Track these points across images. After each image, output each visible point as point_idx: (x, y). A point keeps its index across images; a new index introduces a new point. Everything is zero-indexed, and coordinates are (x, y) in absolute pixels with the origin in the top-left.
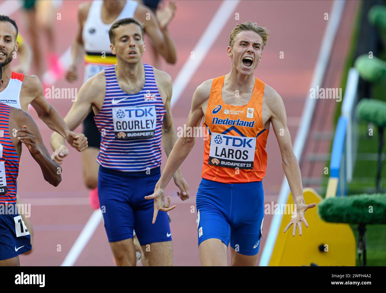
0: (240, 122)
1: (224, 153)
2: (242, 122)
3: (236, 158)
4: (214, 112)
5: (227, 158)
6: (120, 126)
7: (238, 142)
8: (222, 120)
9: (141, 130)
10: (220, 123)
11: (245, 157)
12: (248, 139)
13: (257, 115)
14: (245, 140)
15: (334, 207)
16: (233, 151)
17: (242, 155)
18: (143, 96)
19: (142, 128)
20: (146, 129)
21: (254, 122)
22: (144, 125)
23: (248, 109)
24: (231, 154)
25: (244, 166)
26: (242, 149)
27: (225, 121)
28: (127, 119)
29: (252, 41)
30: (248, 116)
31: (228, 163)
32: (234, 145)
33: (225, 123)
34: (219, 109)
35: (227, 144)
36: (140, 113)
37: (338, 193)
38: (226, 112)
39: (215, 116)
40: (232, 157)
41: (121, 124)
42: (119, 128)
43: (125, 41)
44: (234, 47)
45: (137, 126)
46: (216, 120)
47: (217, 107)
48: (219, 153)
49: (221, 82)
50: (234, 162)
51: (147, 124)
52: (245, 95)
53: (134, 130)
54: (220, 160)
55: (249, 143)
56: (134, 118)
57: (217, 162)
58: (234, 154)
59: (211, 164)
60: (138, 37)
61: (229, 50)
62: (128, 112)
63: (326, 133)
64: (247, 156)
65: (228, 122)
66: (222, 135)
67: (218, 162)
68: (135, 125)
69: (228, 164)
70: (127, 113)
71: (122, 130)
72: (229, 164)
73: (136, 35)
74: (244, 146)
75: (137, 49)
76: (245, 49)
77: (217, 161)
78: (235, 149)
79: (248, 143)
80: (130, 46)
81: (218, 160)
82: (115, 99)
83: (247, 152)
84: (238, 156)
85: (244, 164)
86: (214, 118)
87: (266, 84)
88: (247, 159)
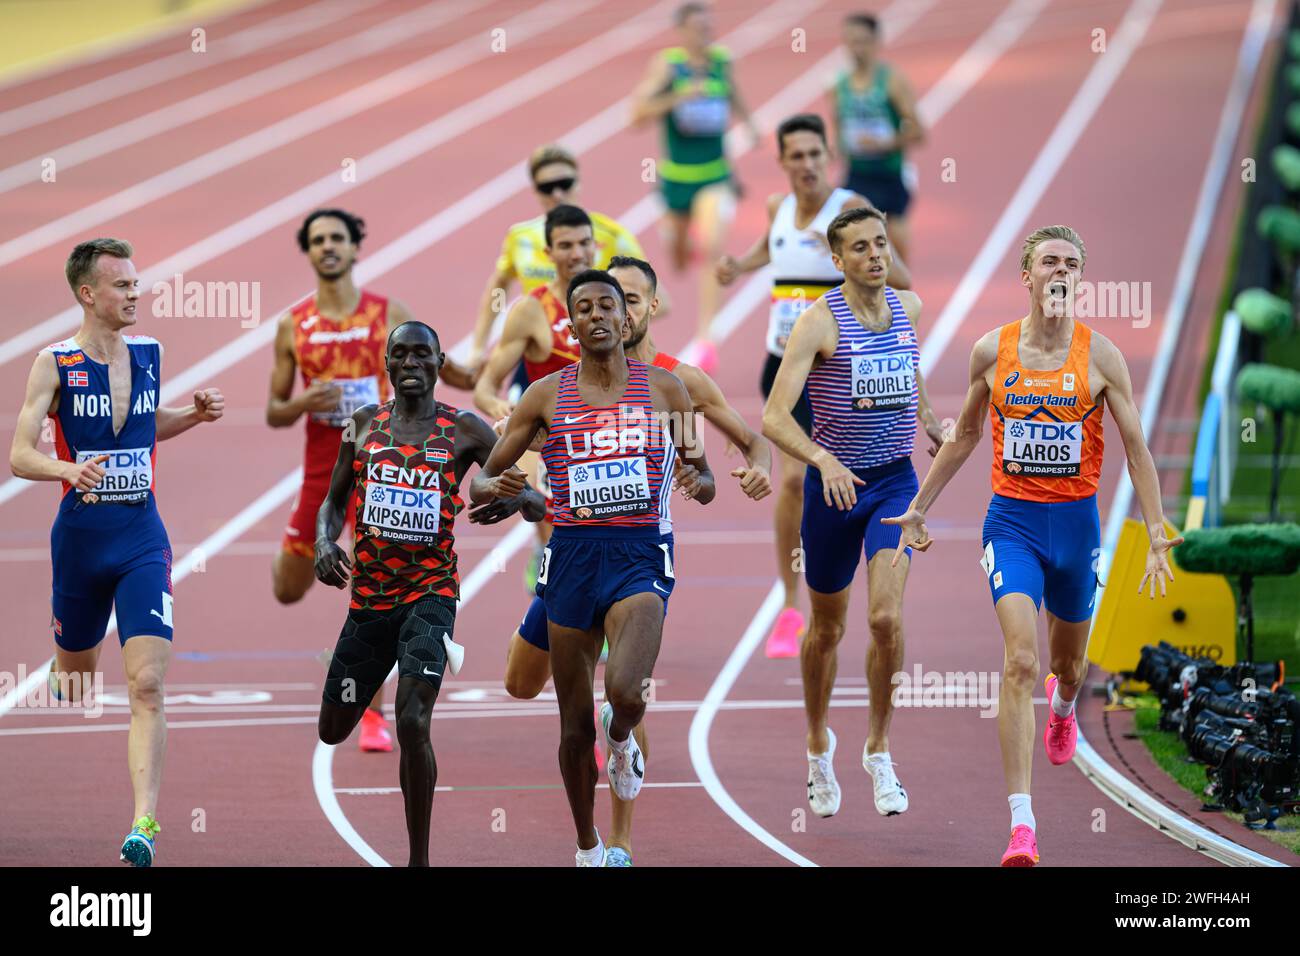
1: (1028, 452)
3: (1050, 459)
4: (1007, 385)
5: (1034, 461)
6: (864, 388)
7: (1051, 432)
8: (1022, 397)
9: (896, 393)
11: (1065, 457)
12: (1068, 425)
13: (1081, 385)
14: (1063, 427)
15: (1199, 547)
16: (1043, 447)
17: (1060, 454)
18: (896, 337)
19: (898, 390)
20: (905, 392)
22: (902, 386)
23: (1065, 375)
24: (1040, 453)
25: (1064, 472)
26: (1059, 443)
28: (875, 375)
29: (1063, 254)
30: (1064, 388)
31: (1037, 468)
32: (1044, 437)
35: (1032, 437)
36: (895, 364)
37: (1205, 523)
38: (1028, 383)
39: (1010, 390)
40: (1043, 459)
41: (866, 385)
42: (861, 391)
43: (860, 250)
44: (1033, 270)
45: (890, 387)
46: (1011, 397)
47: (1011, 375)
48: (1020, 453)
49: (1016, 333)
50: (1046, 466)
51: (906, 383)
52: (1058, 352)
53: (885, 393)
54: (1023, 465)
55: (1071, 432)
56: (886, 373)
57: (1016, 468)
58: (1046, 453)
59: (1006, 472)
60: (882, 242)
61: (1026, 276)
62: (877, 364)
63: (1186, 422)
64: (1068, 455)
66: (1023, 422)
67: (1018, 469)
68: (888, 386)
69: (1037, 470)
70: (876, 366)
71: (867, 394)
73: (879, 237)
74: (1062, 438)
75: (883, 263)
76: (1053, 269)
77: (1016, 466)
78: (1047, 444)
79: (1068, 433)
80: (872, 259)
81: (1018, 465)
82: (856, 342)
83: (1068, 448)
84: (1053, 457)
85: (1065, 469)
86: (1009, 395)
87: (1093, 331)
88: (1068, 459)
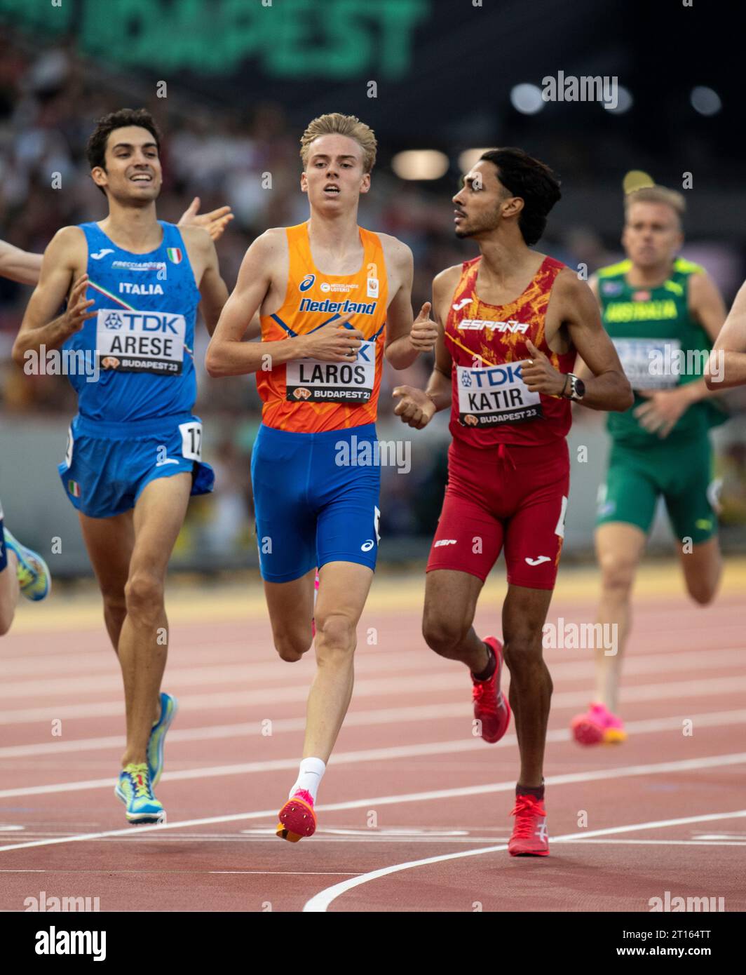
0: (351, 305)
1: (317, 374)
2: (353, 306)
3: (343, 381)
4: (303, 288)
5: (325, 384)
8: (317, 304)
10: (314, 308)
11: (360, 379)
17: (354, 376)
21: (375, 304)
24: (332, 374)
25: (360, 397)
27: (324, 306)
31: (329, 392)
33: (323, 308)
34: (312, 283)
39: (305, 295)
40: (336, 381)
46: (306, 303)
48: (308, 375)
50: (339, 389)
54: (312, 389)
55: (366, 353)
57: (305, 394)
58: (338, 374)
59: (292, 400)
64: (363, 377)
65: (329, 307)
67: (308, 393)
69: (328, 394)
72: (330, 394)
77: (304, 391)
79: (362, 353)
81: (306, 390)
83: (363, 370)
84: (346, 378)
85: (360, 393)
86: (304, 300)
88: (363, 381)
